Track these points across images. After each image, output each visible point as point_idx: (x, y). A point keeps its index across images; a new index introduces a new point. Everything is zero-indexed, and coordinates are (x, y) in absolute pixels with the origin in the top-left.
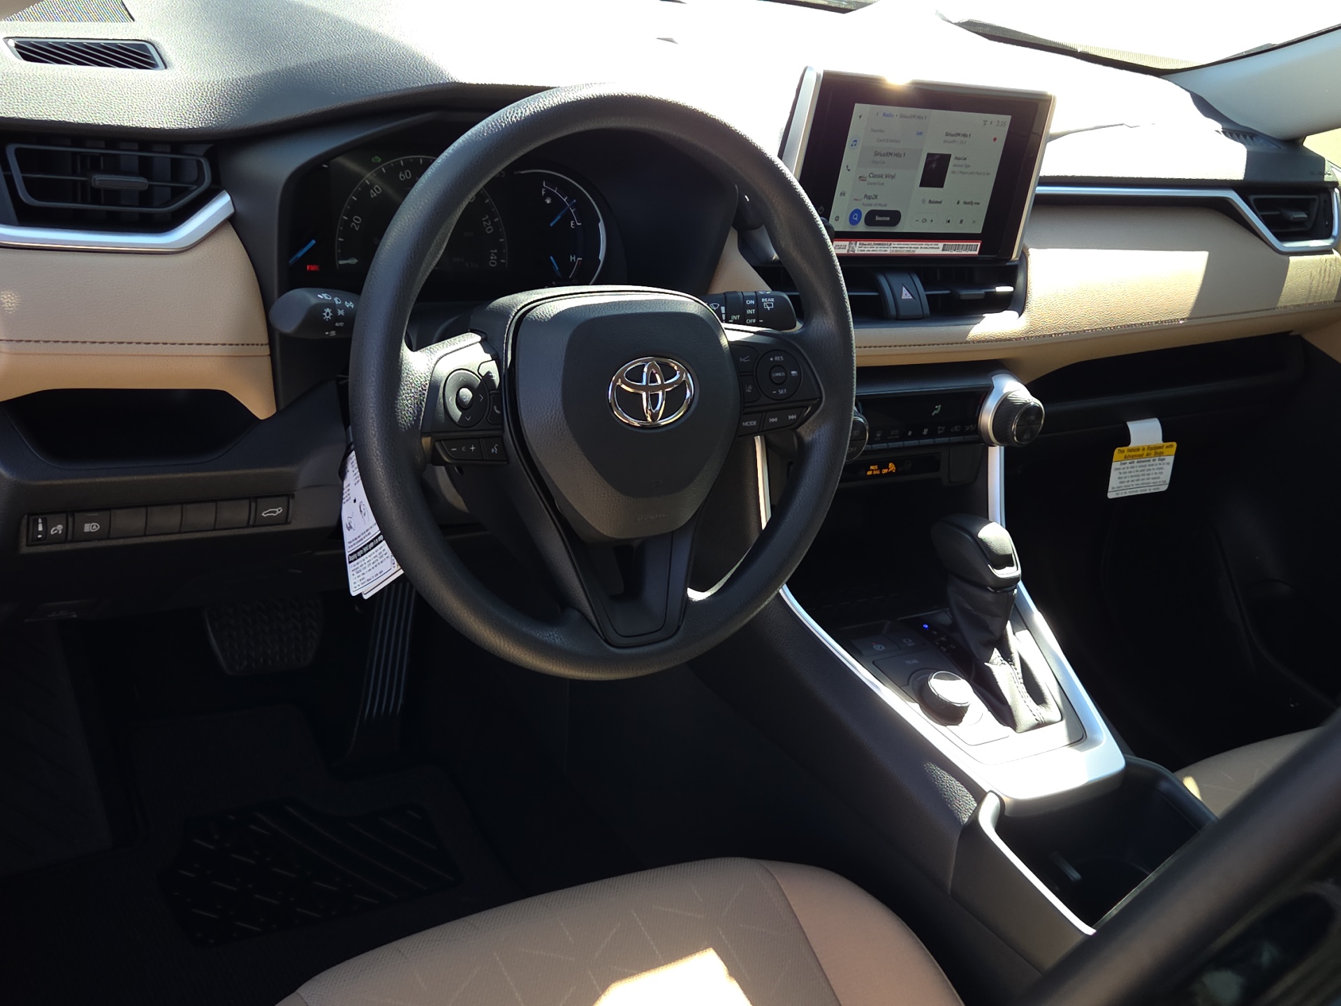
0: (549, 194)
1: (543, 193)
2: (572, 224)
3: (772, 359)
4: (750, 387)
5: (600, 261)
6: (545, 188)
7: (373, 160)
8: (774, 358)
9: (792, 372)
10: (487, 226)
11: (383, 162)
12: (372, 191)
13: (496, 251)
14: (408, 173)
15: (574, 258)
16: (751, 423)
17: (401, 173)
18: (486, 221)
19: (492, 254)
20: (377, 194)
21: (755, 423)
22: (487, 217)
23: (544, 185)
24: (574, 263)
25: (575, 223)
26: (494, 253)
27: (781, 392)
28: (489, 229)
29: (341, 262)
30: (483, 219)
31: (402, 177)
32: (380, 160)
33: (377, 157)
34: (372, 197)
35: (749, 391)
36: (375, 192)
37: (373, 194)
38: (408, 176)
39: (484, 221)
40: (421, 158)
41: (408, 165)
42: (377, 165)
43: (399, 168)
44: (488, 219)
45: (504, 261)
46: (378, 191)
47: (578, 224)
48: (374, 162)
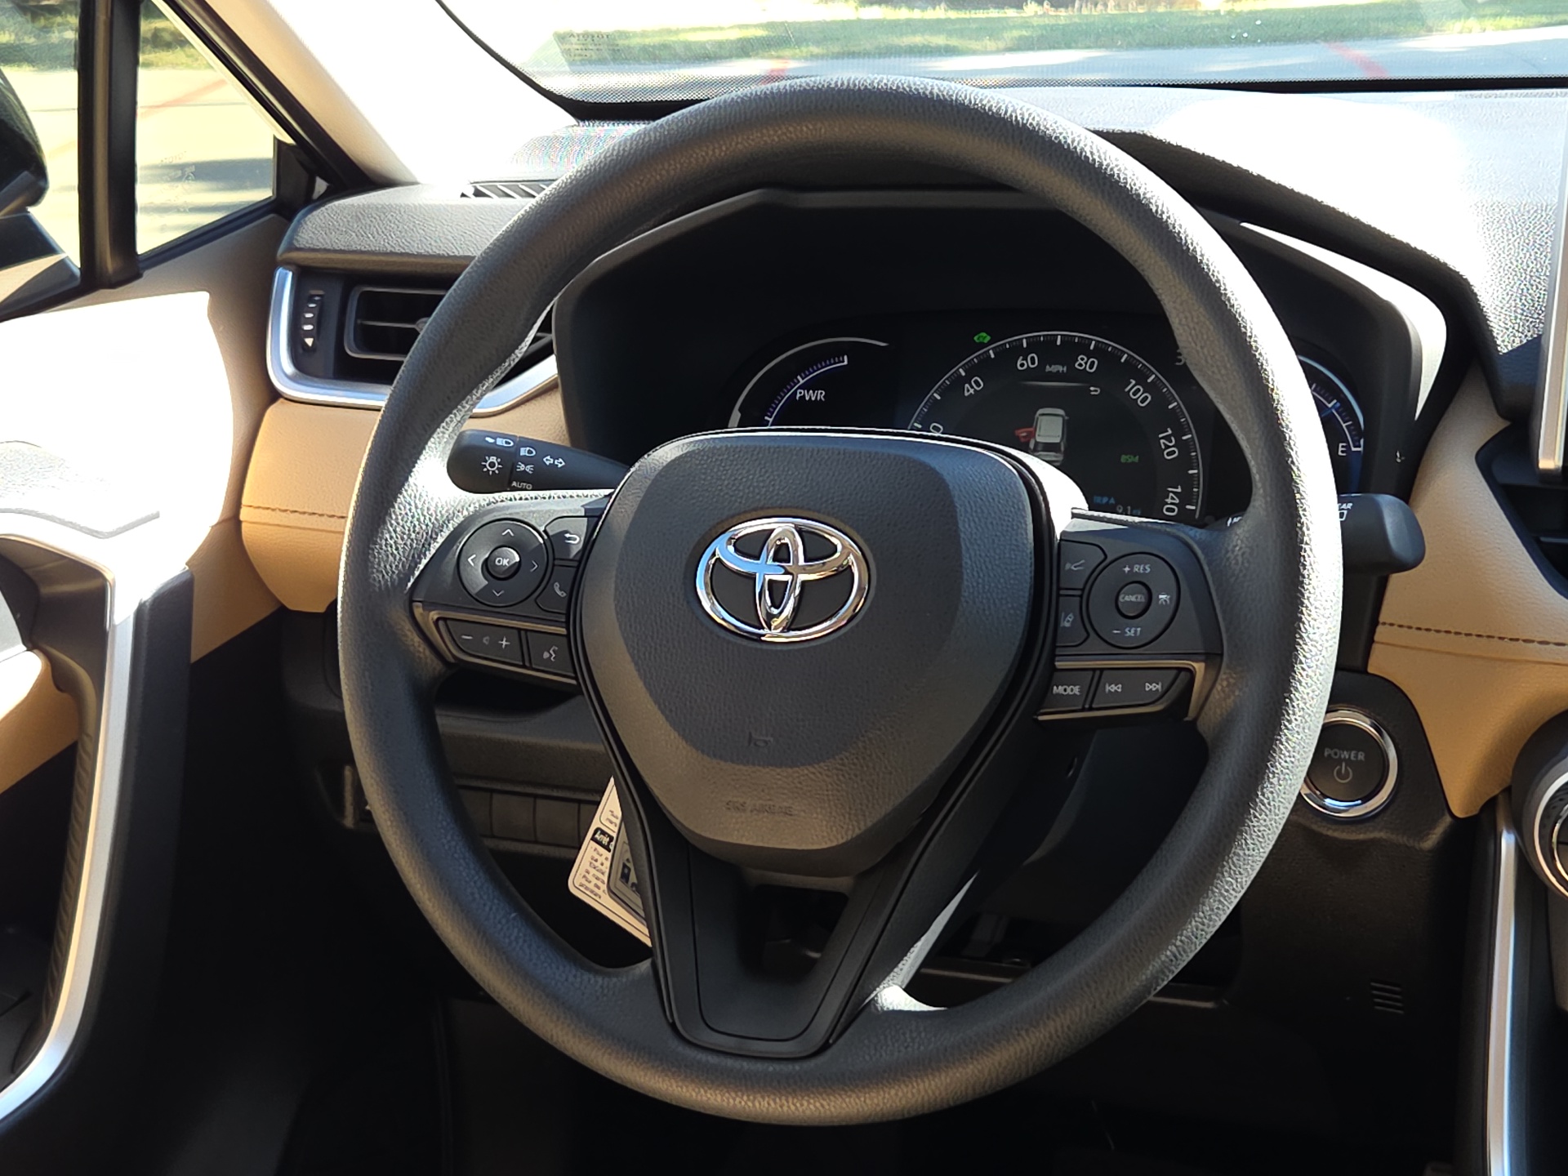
2: (1340, 449)
3: (1127, 569)
4: (1070, 618)
8: (1131, 567)
9: (1161, 596)
10: (1167, 447)
11: (990, 343)
12: (967, 385)
13: (1179, 490)
14: (1033, 358)
16: (1069, 689)
17: (1021, 358)
18: (1168, 438)
19: (1171, 494)
20: (975, 390)
21: (1077, 690)
22: (1170, 432)
25: (1348, 447)
26: (1174, 493)
27: (1130, 633)
28: (1170, 450)
30: (1161, 436)
31: (1022, 365)
32: (988, 338)
33: (984, 334)
34: (966, 394)
35: (1067, 625)
36: (972, 387)
37: (969, 390)
38: (1033, 363)
39: (1162, 438)
40: (1059, 336)
41: (1034, 346)
42: (982, 345)
43: (1018, 351)
44: (1169, 436)
45: (1193, 508)
46: (979, 385)
47: (1354, 449)
48: (977, 341)
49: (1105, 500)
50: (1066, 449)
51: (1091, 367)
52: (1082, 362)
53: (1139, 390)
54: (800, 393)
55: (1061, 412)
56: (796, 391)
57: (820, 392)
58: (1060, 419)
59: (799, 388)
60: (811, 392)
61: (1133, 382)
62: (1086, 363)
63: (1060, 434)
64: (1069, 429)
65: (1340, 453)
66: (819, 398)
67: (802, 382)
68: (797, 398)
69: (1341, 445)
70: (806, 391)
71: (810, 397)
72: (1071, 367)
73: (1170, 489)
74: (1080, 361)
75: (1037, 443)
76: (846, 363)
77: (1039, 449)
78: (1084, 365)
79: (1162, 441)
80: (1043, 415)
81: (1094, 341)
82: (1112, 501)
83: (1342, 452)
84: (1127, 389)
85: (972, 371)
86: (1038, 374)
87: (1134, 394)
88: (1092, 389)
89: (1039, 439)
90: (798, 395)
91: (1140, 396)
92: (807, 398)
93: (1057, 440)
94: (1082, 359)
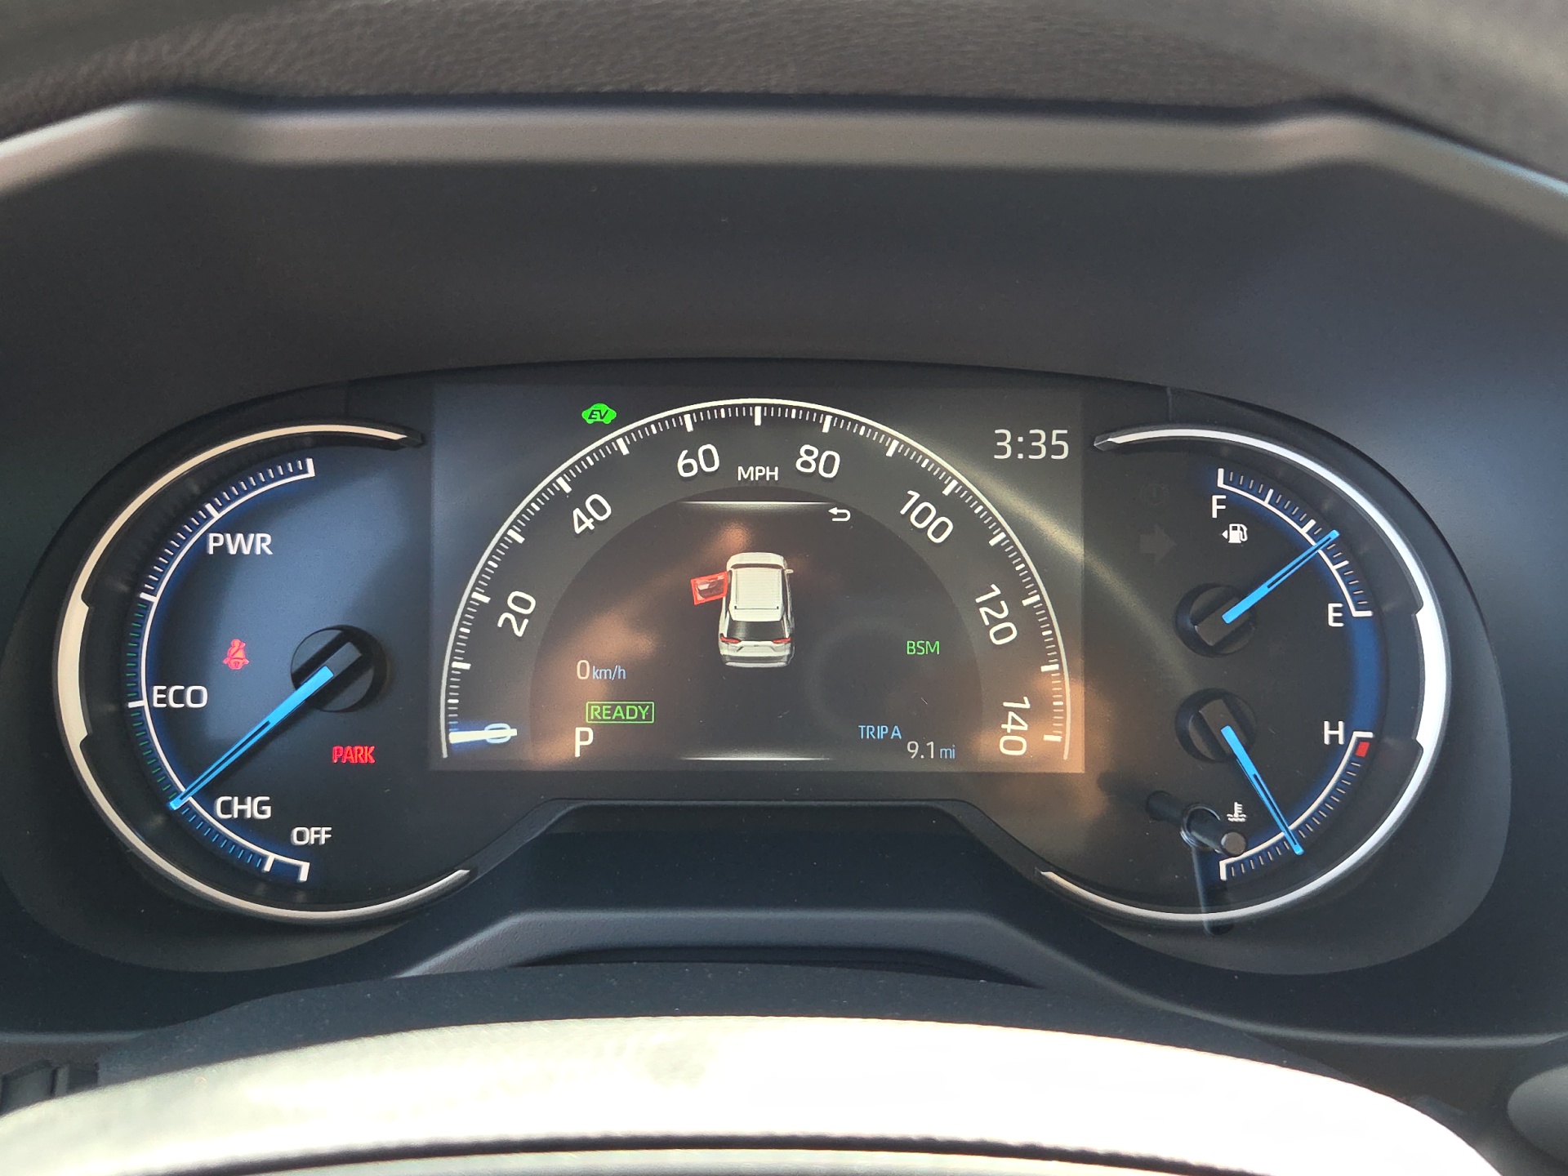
0: (1236, 511)
1: (1215, 507)
2: (1331, 615)
5: (1418, 750)
6: (1221, 491)
7: (585, 414)
10: (994, 621)
11: (615, 425)
12: (577, 512)
13: (1027, 705)
14: (707, 453)
15: (1340, 733)
17: (685, 452)
18: (993, 603)
19: (1011, 714)
20: (596, 522)
22: (997, 592)
23: (1220, 484)
24: (1336, 749)
25: (1345, 610)
26: (1016, 711)
28: (1000, 627)
29: (458, 737)
30: (978, 600)
31: (688, 468)
32: (612, 415)
33: (603, 407)
34: (578, 530)
36: (589, 516)
37: (582, 521)
38: (710, 463)
39: (983, 604)
40: (758, 407)
41: (708, 428)
42: (601, 429)
43: (674, 439)
44: (997, 599)
45: (1058, 739)
46: (602, 511)
47: (1356, 614)
48: (590, 422)
49: (882, 731)
50: (790, 635)
51: (828, 467)
52: (810, 459)
53: (926, 511)
54: (216, 540)
55: (777, 559)
56: (204, 537)
57: (259, 536)
58: (778, 572)
59: (211, 530)
60: (240, 536)
61: (916, 496)
62: (817, 460)
63: (780, 603)
64: (797, 592)
65: (1331, 623)
66: (258, 552)
67: (217, 516)
68: (211, 552)
69: (1331, 606)
70: (228, 536)
71: (240, 548)
72: (788, 469)
73: (1006, 704)
74: (805, 458)
75: (733, 624)
76: (311, 473)
77: (740, 634)
78: (814, 464)
79: (983, 610)
80: (736, 567)
81: (829, 416)
82: (897, 733)
83: (1336, 620)
84: (903, 512)
85: (584, 483)
86: (723, 485)
87: (920, 519)
88: (834, 511)
89: (737, 616)
90: (211, 545)
91: (932, 522)
92: (233, 551)
93: (775, 616)
94: (809, 453)
